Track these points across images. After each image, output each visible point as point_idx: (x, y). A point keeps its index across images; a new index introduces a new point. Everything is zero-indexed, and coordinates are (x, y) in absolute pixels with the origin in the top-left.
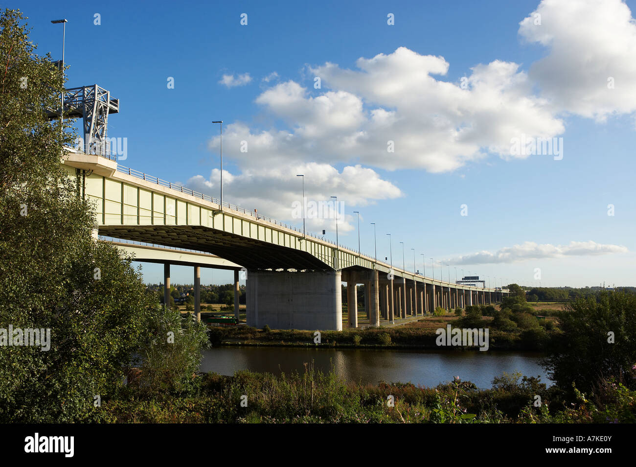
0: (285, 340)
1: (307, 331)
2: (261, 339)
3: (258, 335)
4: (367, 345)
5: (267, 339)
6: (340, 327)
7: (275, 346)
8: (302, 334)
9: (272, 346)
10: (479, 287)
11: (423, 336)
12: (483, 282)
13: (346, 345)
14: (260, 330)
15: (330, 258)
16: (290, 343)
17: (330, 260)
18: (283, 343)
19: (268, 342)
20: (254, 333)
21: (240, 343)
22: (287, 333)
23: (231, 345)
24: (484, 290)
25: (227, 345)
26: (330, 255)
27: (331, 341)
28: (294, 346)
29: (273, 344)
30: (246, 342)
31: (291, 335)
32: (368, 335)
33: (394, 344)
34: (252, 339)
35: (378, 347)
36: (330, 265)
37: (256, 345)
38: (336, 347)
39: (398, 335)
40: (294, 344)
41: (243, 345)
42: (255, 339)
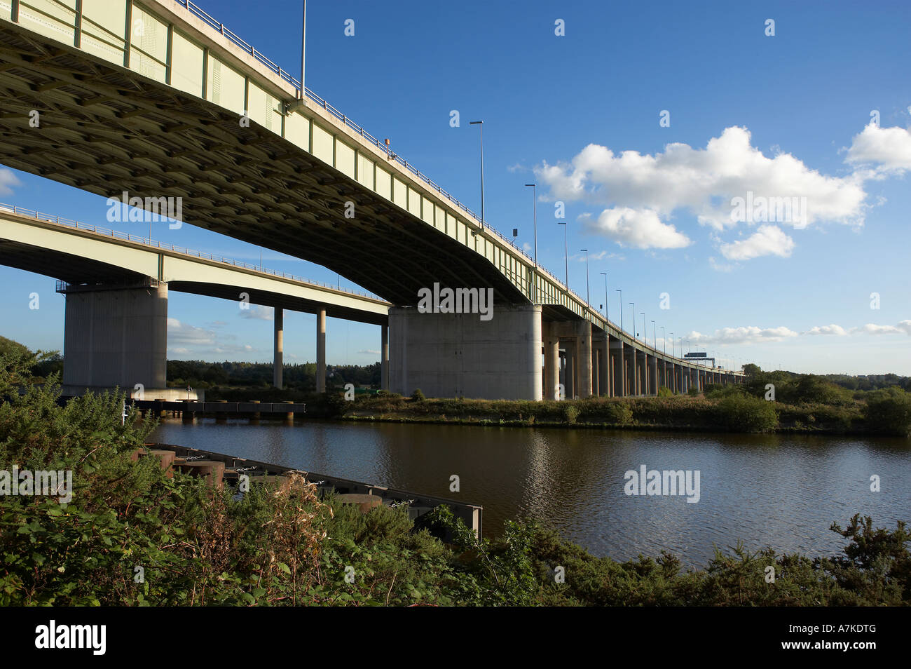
0: (448, 414)
1: (484, 401)
2: (408, 412)
3: (404, 406)
4: (588, 423)
5: (419, 412)
6: (539, 396)
7: (431, 423)
8: (477, 405)
9: (425, 422)
10: (708, 365)
11: (685, 410)
12: (713, 359)
13: (551, 423)
14: (407, 398)
15: (524, 282)
16: (456, 419)
17: (524, 285)
18: (444, 418)
19: (418, 416)
20: (397, 403)
21: (372, 418)
22: (452, 403)
23: (358, 420)
24: (714, 371)
25: (352, 420)
26: (524, 277)
27: (526, 416)
28: (462, 424)
29: (427, 420)
30: (382, 417)
31: (458, 407)
32: (590, 408)
33: (636, 423)
34: (393, 411)
35: (608, 428)
36: (524, 292)
37: (399, 422)
38: (534, 426)
39: (642, 406)
40: (463, 421)
41: (377, 421)
42: (398, 411)
